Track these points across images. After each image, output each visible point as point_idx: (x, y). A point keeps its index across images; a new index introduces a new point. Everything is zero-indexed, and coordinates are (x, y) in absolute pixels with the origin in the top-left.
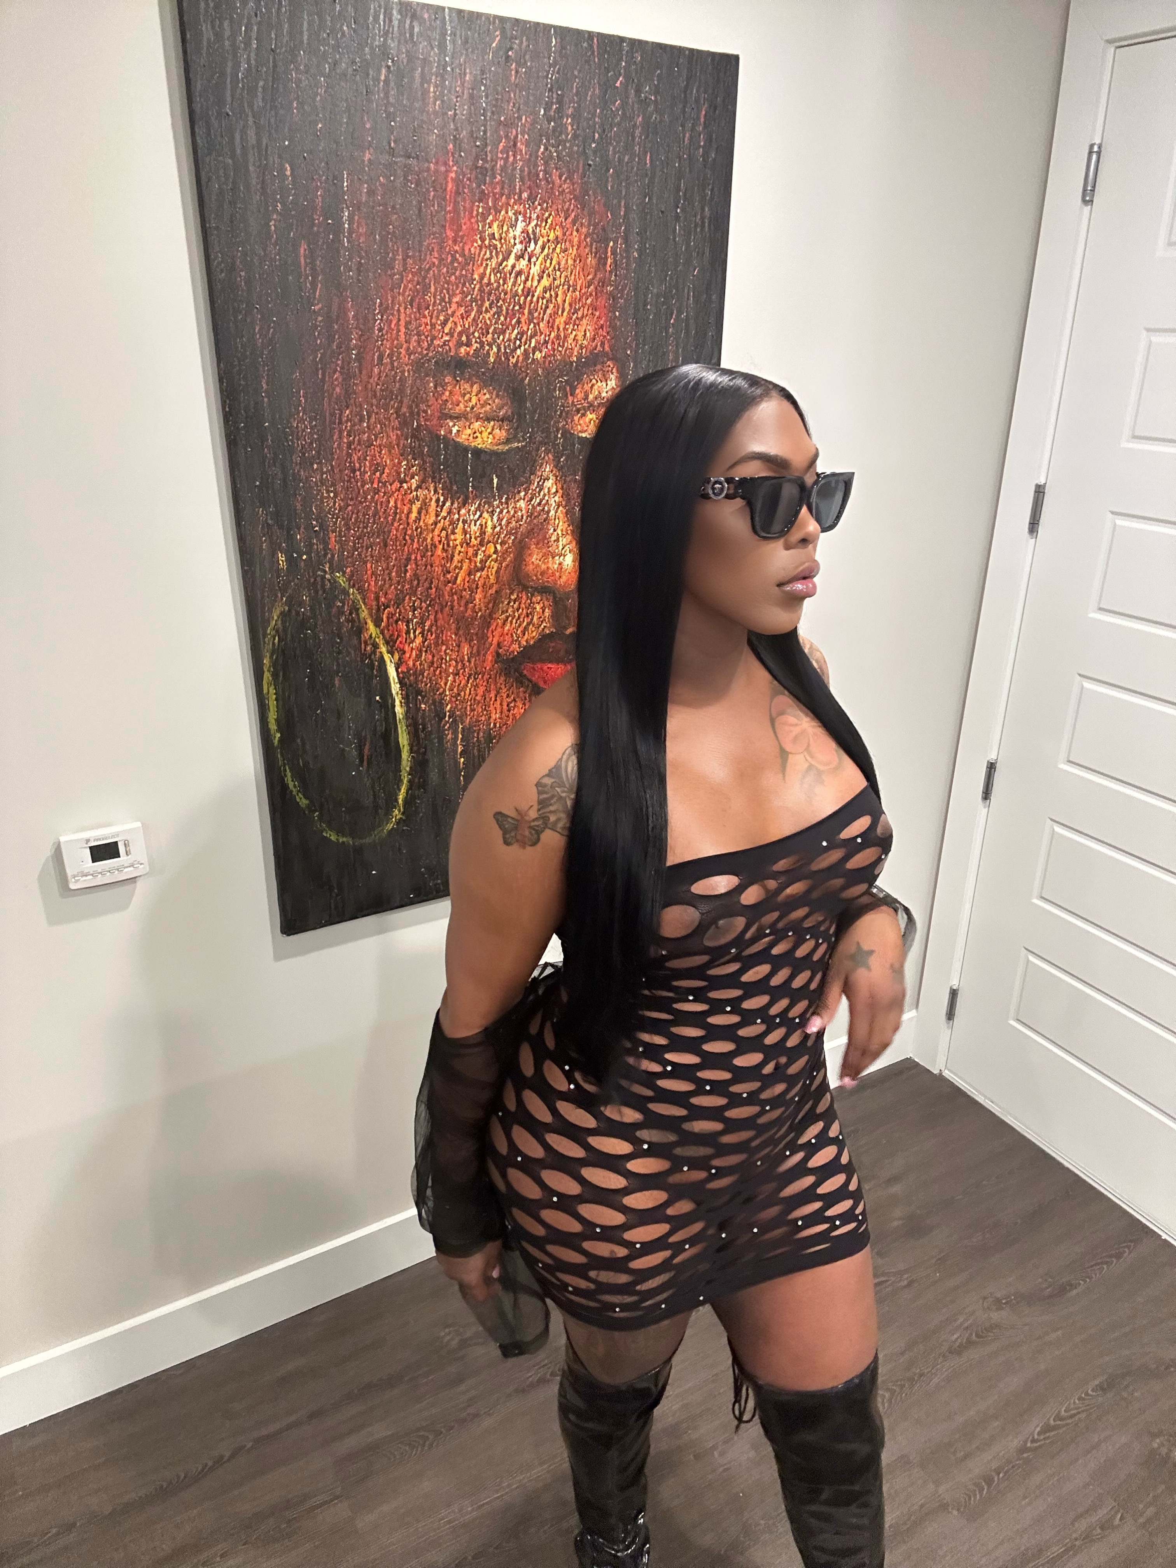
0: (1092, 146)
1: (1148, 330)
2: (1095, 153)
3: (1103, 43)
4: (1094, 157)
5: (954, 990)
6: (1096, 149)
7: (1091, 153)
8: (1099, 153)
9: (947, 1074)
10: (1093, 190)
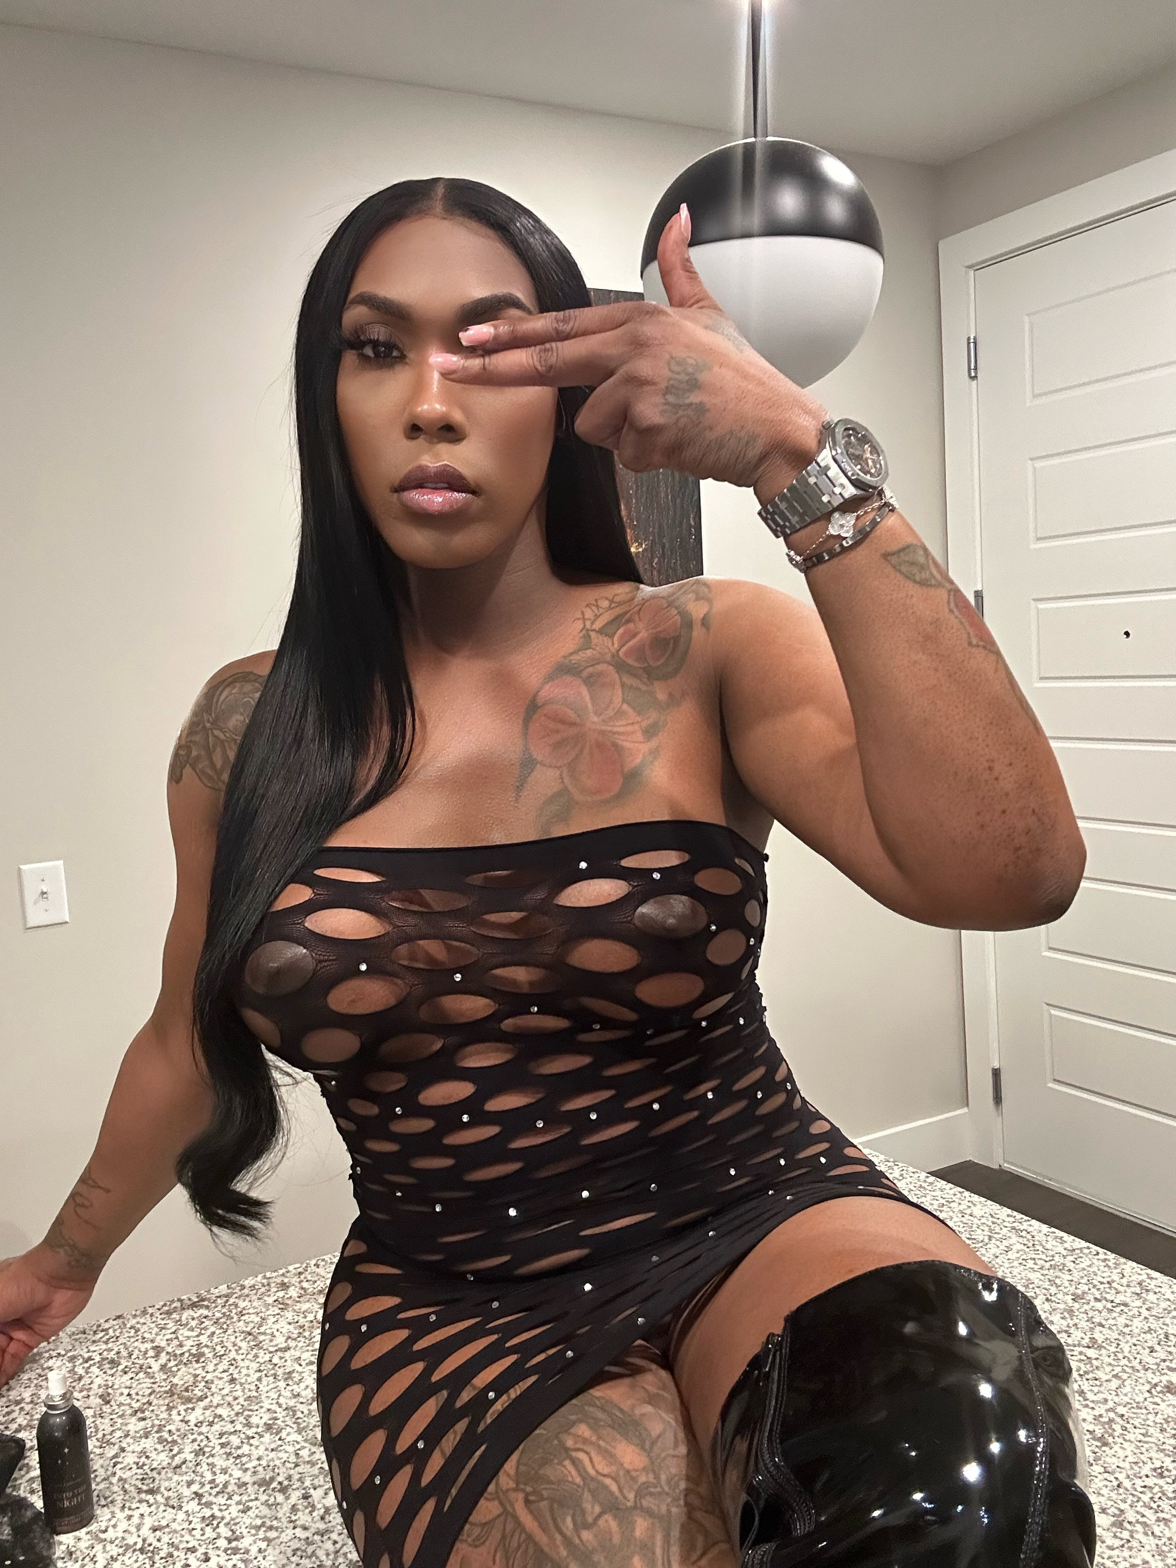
0: (969, 339)
1: (1032, 459)
2: (973, 344)
3: (964, 269)
4: (972, 345)
5: (996, 1070)
6: (972, 341)
7: (969, 343)
8: (975, 343)
9: (1006, 1166)
10: (976, 369)
